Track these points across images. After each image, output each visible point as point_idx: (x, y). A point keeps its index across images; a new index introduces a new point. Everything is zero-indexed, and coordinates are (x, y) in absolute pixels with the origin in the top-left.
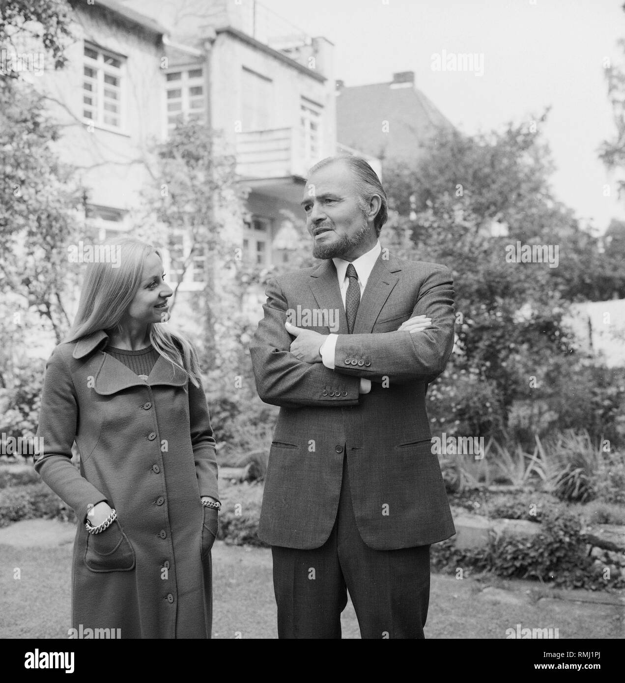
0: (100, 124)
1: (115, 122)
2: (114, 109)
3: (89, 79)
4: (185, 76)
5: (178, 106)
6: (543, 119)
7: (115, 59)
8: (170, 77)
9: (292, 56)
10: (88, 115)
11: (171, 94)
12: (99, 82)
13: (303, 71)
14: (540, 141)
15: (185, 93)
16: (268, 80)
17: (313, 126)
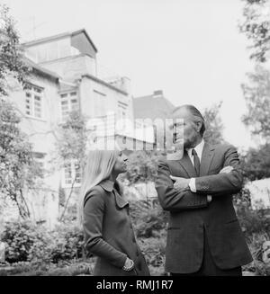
0: (33, 117)
1: (39, 116)
2: (39, 110)
3: (28, 98)
4: (69, 95)
5: (67, 108)
6: (220, 106)
7: (39, 90)
8: (62, 96)
9: (114, 85)
10: (28, 113)
11: (63, 103)
12: (32, 99)
13: (118, 91)
14: (217, 116)
15: (69, 102)
16: (104, 95)
17: (124, 114)
